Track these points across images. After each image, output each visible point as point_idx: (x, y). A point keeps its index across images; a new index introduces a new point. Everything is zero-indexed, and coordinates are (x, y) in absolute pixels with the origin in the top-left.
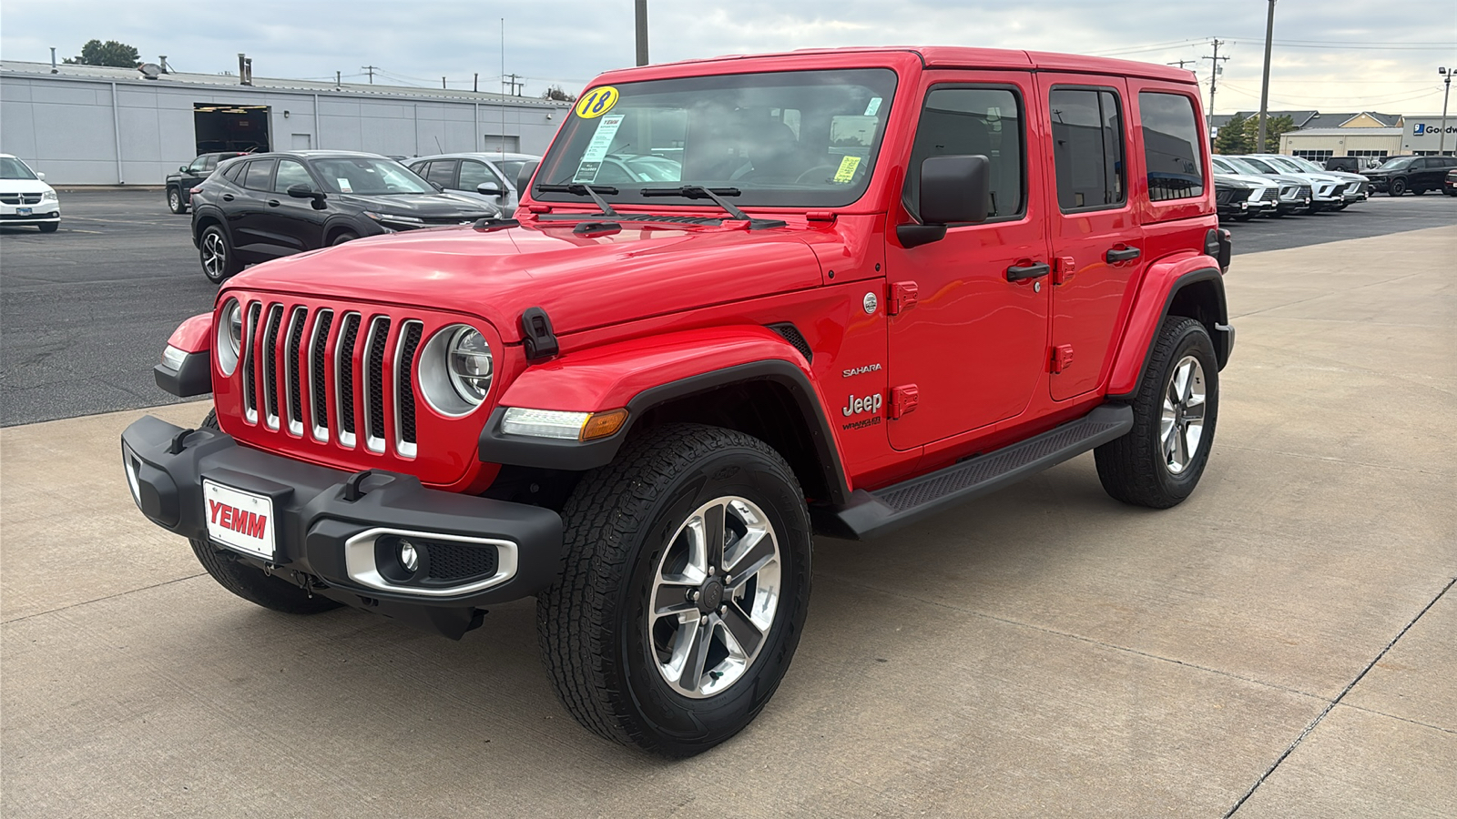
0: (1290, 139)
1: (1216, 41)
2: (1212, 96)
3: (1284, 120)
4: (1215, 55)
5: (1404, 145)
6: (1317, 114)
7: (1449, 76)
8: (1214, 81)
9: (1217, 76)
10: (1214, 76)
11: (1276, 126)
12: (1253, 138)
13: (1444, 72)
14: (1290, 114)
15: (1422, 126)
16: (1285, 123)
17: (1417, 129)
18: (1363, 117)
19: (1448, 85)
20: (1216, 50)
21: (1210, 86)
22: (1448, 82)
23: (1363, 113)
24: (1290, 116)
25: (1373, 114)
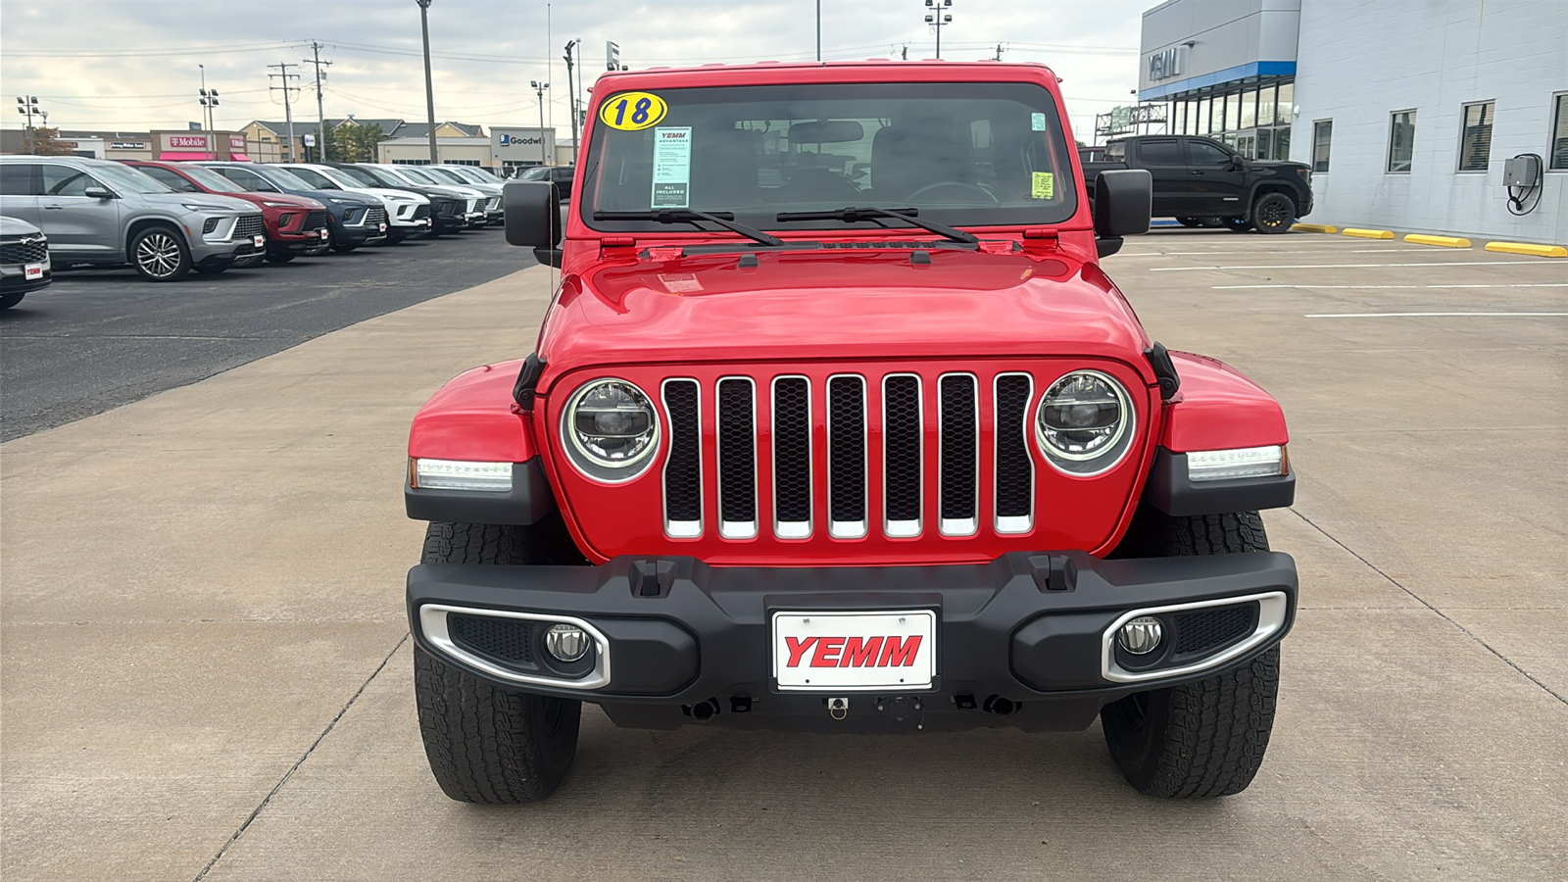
0: (387, 148)
1: (315, 44)
2: (320, 102)
3: (373, 128)
4: (317, 59)
5: (493, 156)
6: (403, 123)
7: (540, 89)
8: (319, 86)
9: (322, 81)
10: (318, 81)
11: (366, 135)
12: (345, 147)
13: (536, 86)
14: (378, 122)
15: (506, 137)
16: (374, 131)
17: (503, 139)
18: (447, 127)
19: (541, 98)
20: (316, 53)
21: (316, 91)
22: (540, 95)
23: (446, 123)
24: (378, 124)
25: (455, 124)
